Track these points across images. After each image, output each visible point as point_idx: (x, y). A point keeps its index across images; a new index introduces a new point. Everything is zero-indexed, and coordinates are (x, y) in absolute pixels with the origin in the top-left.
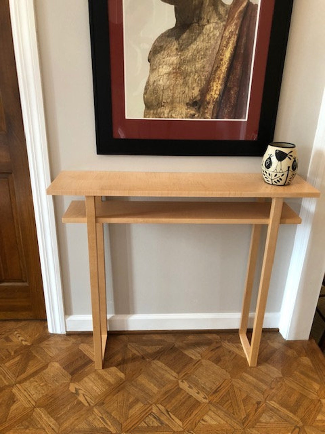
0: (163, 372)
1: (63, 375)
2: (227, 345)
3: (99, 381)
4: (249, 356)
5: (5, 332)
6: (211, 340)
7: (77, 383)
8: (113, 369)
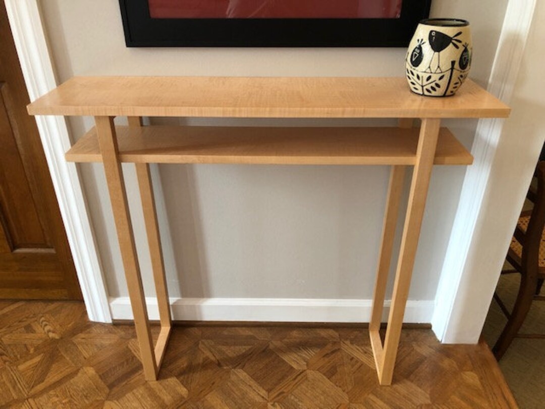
0: (245, 388)
1: (97, 388)
2: (350, 349)
3: (148, 399)
4: (379, 368)
5: (27, 318)
6: (325, 339)
7: (116, 401)
8: (172, 381)
